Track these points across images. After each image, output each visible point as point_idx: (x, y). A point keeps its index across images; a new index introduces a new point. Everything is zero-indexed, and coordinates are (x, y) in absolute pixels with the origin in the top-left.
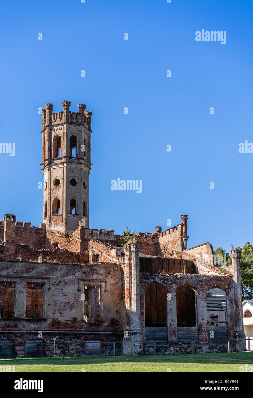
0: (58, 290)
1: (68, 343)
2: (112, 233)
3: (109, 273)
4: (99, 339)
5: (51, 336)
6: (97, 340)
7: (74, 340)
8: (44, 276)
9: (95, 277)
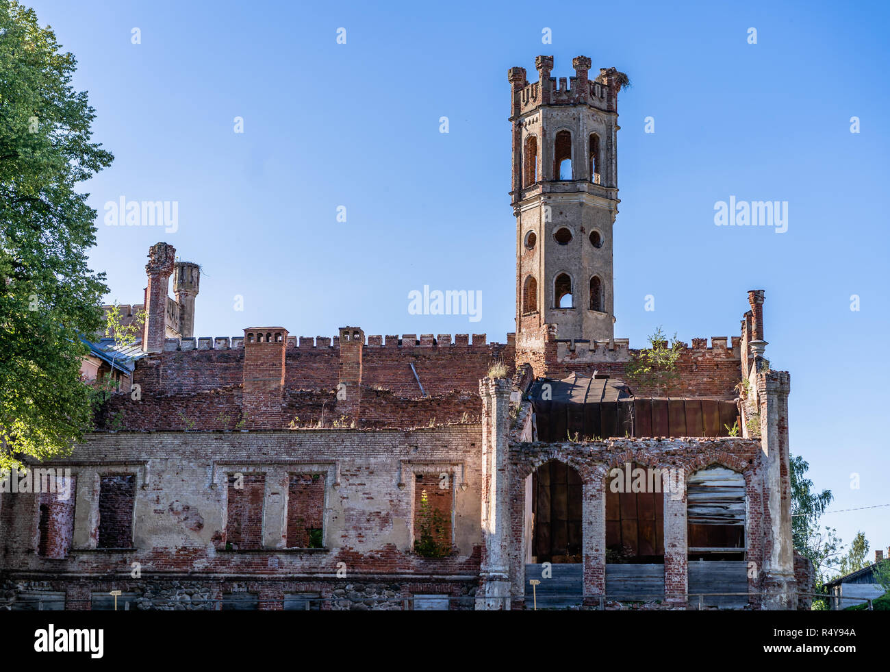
0: (354, 486)
1: (374, 601)
2: (623, 347)
3: (473, 445)
4: (445, 591)
5: (336, 584)
6: (440, 593)
7: (386, 592)
8: (325, 457)
9: (440, 454)
